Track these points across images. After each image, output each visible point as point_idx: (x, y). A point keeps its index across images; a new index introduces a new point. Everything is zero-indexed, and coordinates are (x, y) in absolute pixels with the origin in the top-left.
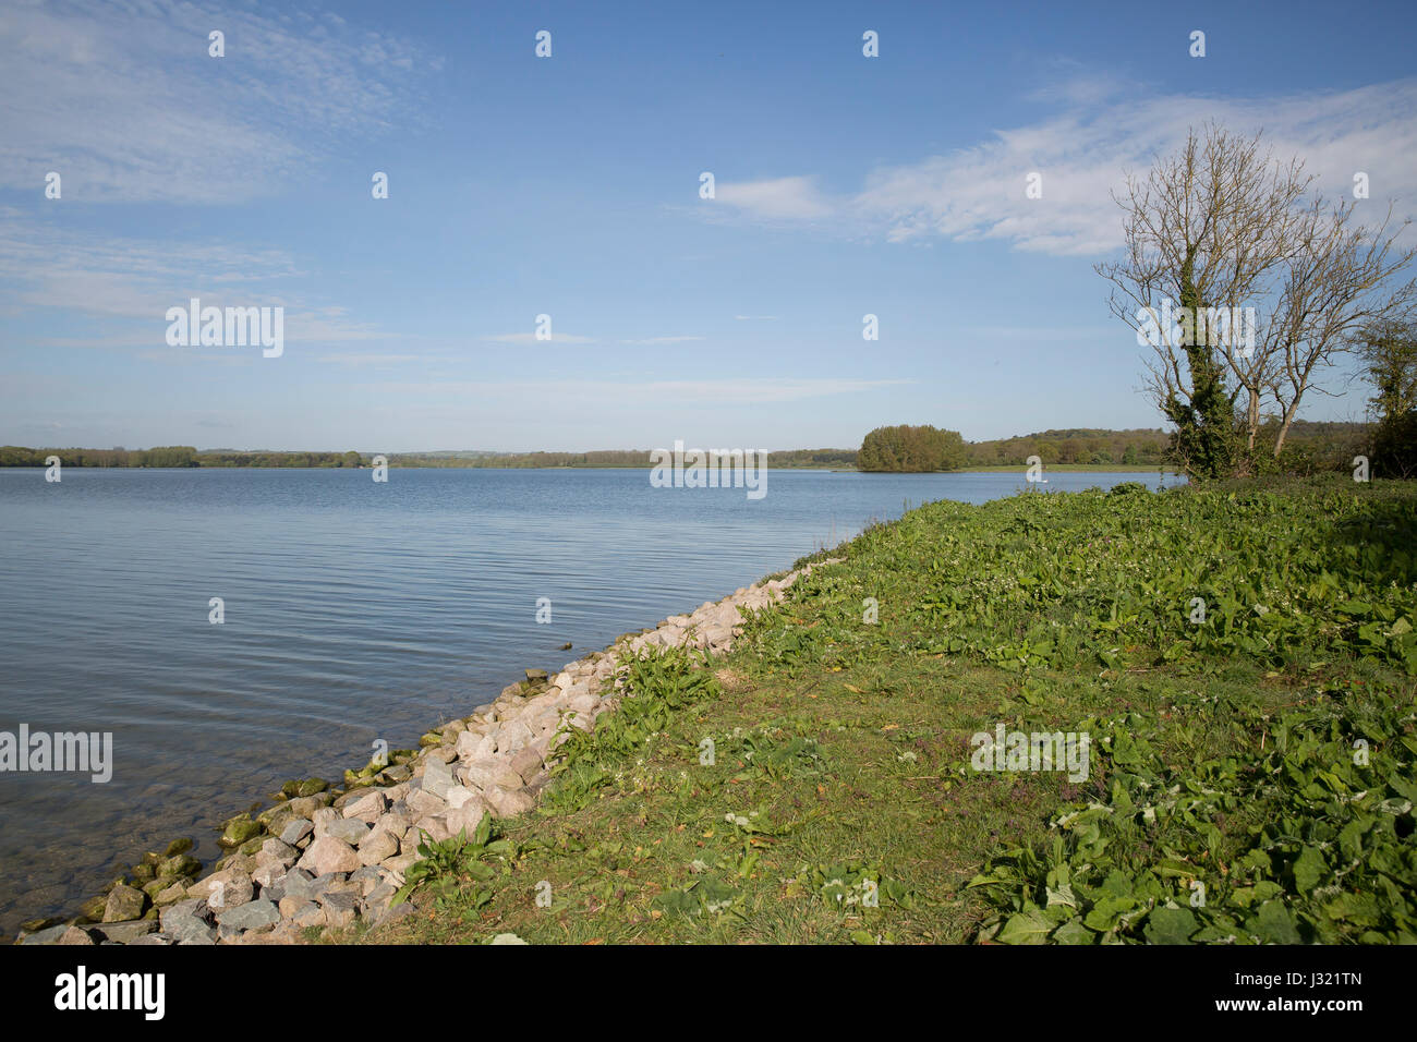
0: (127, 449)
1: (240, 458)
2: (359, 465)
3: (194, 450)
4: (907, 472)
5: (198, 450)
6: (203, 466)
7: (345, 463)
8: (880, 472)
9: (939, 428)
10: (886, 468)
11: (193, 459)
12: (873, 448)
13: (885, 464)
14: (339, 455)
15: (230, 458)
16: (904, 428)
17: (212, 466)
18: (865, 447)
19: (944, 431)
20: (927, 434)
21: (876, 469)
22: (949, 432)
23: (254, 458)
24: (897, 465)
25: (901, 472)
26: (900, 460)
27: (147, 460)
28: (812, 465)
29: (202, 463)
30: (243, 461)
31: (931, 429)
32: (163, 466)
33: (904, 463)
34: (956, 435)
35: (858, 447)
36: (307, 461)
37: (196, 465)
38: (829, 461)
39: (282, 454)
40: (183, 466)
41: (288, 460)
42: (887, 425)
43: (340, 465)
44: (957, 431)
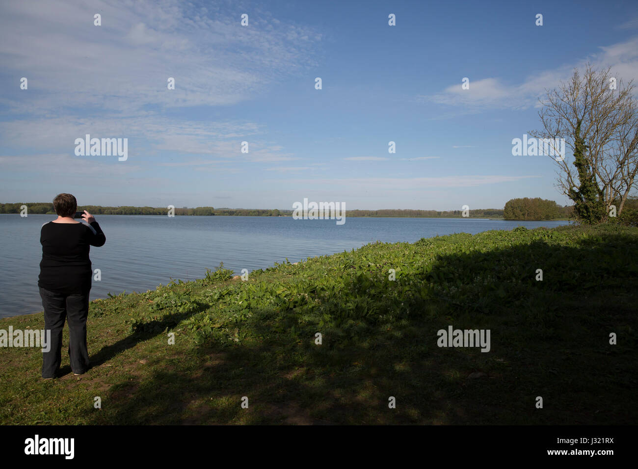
0: (188, 208)
2: (279, 215)
3: (213, 208)
4: (527, 220)
5: (214, 208)
7: (273, 214)
8: (513, 220)
9: (544, 199)
10: (517, 218)
11: (212, 212)
12: (510, 209)
13: (516, 216)
14: (270, 211)
15: (228, 212)
16: (526, 199)
17: (219, 215)
18: (506, 208)
19: (546, 200)
20: (538, 202)
21: (512, 219)
22: (550, 201)
23: (236, 212)
24: (522, 217)
25: (524, 220)
26: (523, 215)
27: (195, 212)
28: (484, 216)
29: (216, 214)
30: (231, 213)
31: (539, 200)
32: (201, 215)
33: (526, 217)
34: (553, 202)
35: (504, 208)
36: (257, 213)
37: (214, 215)
38: (491, 215)
39: (247, 210)
40: (209, 215)
41: (249, 213)
42: (517, 197)
43: (271, 215)
44: (553, 200)
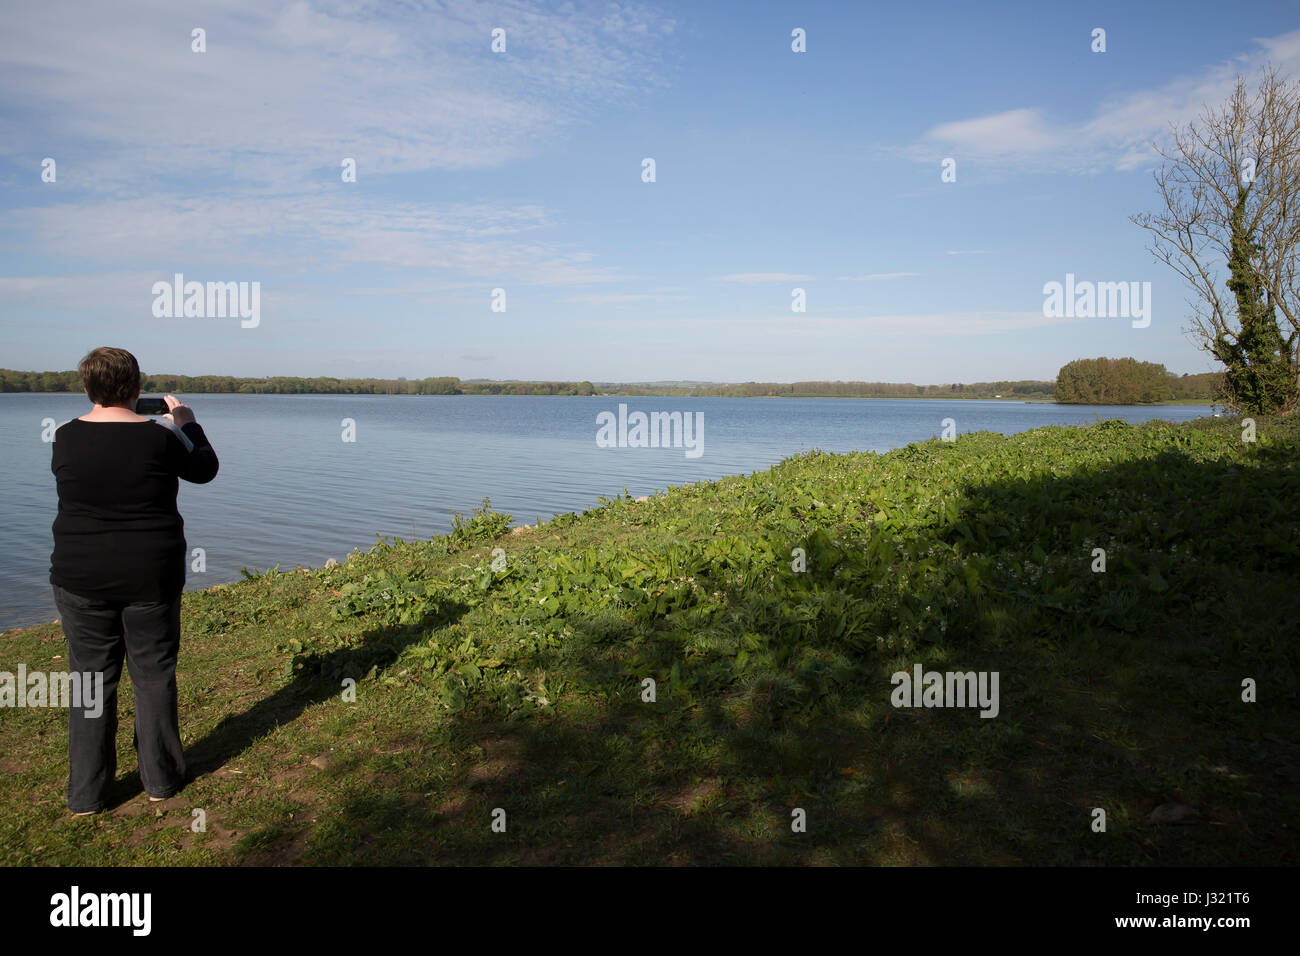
0: (408, 379)
1: (494, 387)
2: (591, 393)
3: (458, 380)
4: (1104, 404)
5: (461, 380)
6: (465, 394)
7: (580, 392)
8: (1075, 404)
9: (1140, 360)
10: (1082, 400)
11: (457, 387)
12: (1069, 380)
13: (1081, 396)
14: (575, 385)
15: (488, 387)
16: (1102, 361)
17: (472, 394)
18: (1060, 379)
19: (1145, 363)
20: (1127, 367)
21: (1072, 401)
22: (1152, 365)
23: (505, 387)
24: (1093, 398)
25: (1098, 404)
26: (1096, 393)
27: (421, 388)
28: (1013, 396)
29: (464, 391)
30: (496, 389)
31: (1131, 362)
32: (434, 393)
33: (1102, 397)
34: (1160, 368)
35: (1055, 380)
36: (548, 390)
37: (459, 392)
38: (1029, 393)
39: (528, 384)
40: (449, 393)
41: (533, 389)
42: (1084, 357)
43: (576, 393)
44: (1160, 363)
